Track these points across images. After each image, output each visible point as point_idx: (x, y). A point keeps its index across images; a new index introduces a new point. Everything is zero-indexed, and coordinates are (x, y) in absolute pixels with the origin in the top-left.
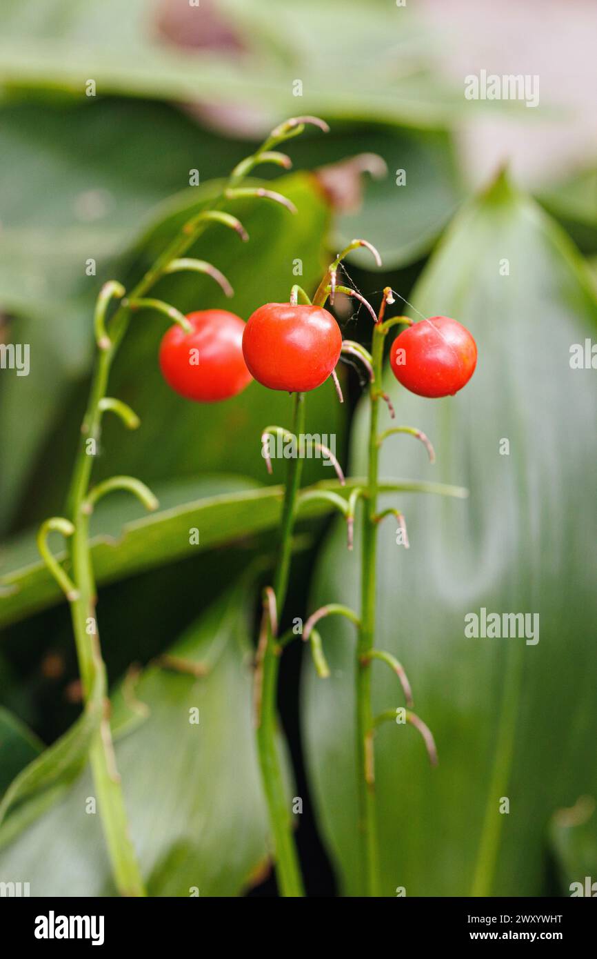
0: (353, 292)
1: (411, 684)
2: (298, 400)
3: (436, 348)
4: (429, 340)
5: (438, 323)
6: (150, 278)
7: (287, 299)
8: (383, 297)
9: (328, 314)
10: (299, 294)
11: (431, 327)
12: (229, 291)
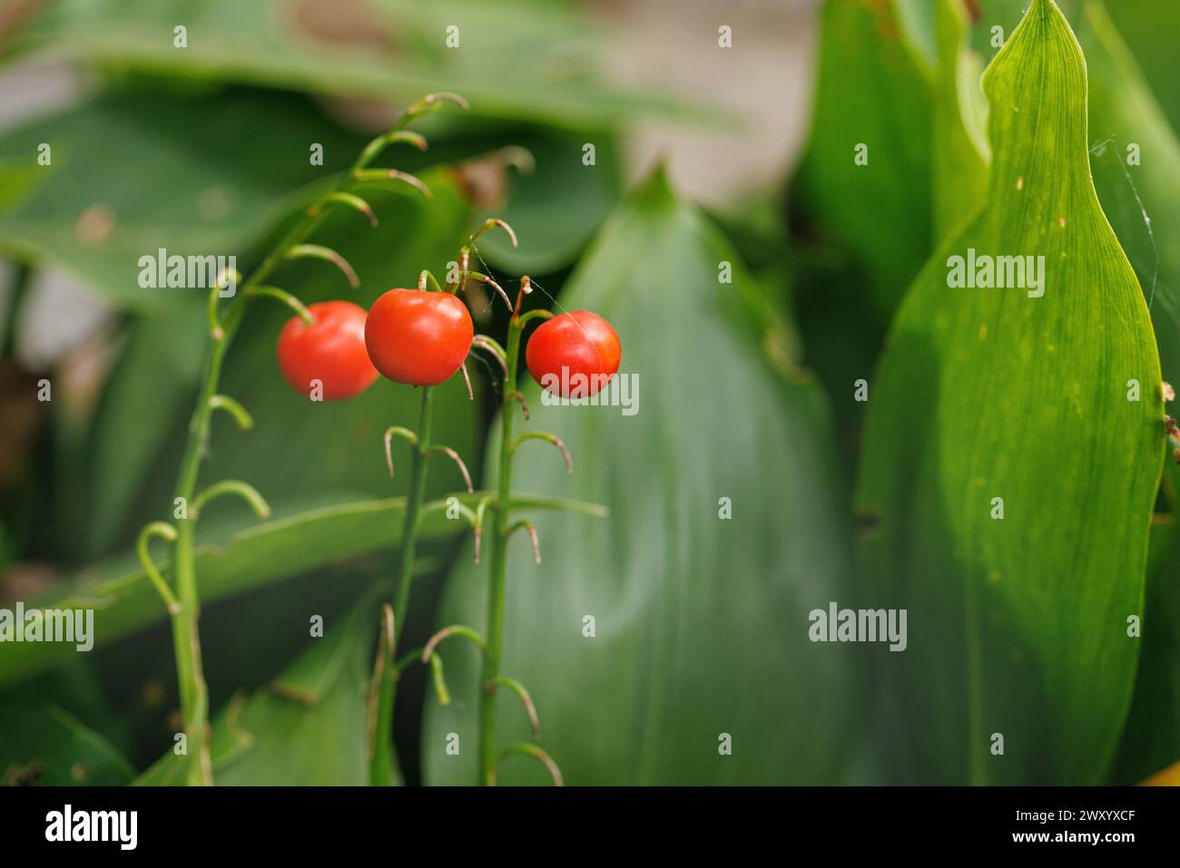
0: (487, 278)
1: (539, 714)
2: (425, 398)
3: (575, 343)
4: (569, 335)
5: (579, 316)
6: (269, 264)
7: (414, 285)
8: (520, 287)
9: (459, 302)
10: (429, 281)
11: (571, 321)
12: (355, 281)
